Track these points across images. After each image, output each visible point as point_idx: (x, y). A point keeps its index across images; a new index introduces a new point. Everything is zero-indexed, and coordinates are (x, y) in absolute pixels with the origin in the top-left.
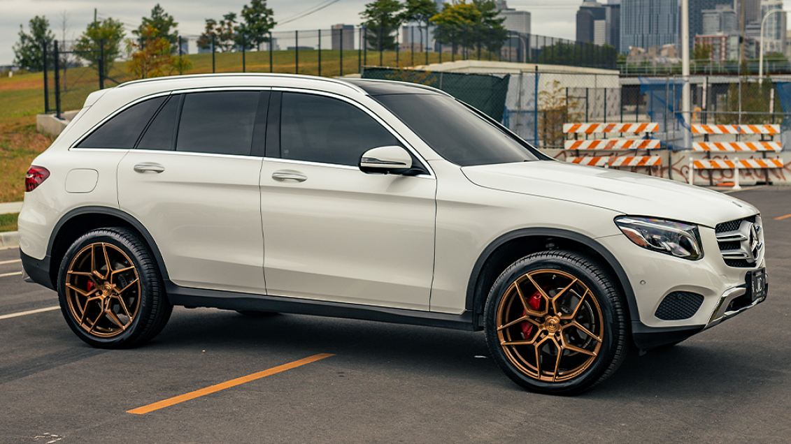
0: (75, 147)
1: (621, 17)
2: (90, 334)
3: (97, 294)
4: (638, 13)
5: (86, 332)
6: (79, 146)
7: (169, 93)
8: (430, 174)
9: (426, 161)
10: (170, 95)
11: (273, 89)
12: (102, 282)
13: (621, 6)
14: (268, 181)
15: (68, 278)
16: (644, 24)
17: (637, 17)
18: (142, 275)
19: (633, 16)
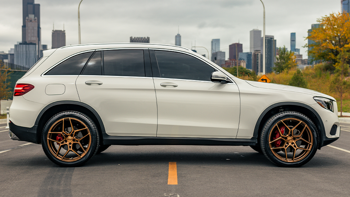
0: (45, 75)
1: (15, 59)
2: (62, 161)
3: (64, 142)
4: (21, 57)
5: (60, 160)
6: (46, 74)
7: (94, 50)
8: (233, 83)
9: (230, 78)
10: (95, 51)
11: (149, 49)
12: (67, 136)
13: (15, 55)
14: (158, 87)
15: (48, 135)
16: (24, 61)
17: (21, 59)
18: (91, 132)
19: (19, 58)
